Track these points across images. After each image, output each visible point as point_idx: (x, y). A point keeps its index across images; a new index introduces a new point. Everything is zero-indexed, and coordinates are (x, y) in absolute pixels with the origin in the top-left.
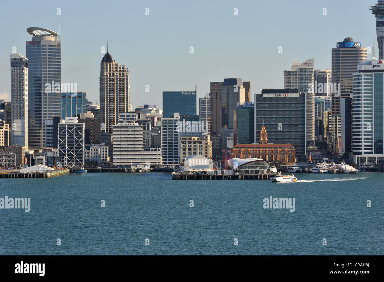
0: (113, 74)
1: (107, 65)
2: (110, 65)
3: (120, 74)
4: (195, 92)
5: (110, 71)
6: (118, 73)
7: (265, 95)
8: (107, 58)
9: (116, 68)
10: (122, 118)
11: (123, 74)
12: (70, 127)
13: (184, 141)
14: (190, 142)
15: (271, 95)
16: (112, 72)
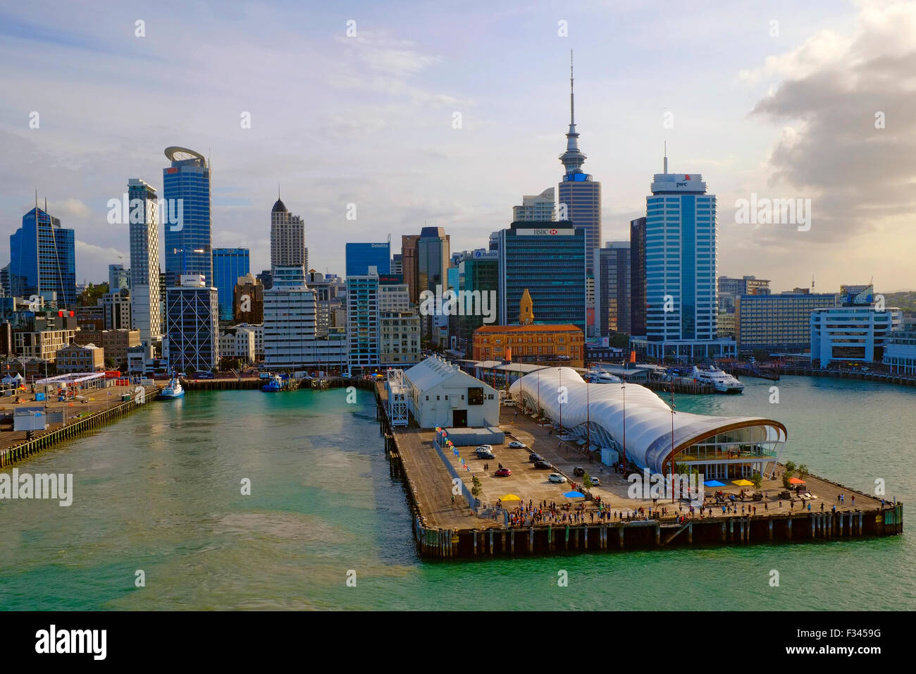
0: (286, 226)
1: (278, 214)
2: (282, 214)
3: (294, 226)
4: (389, 244)
5: (282, 222)
6: (292, 225)
7: (520, 232)
8: (279, 207)
9: (290, 219)
10: (279, 277)
11: (298, 226)
12: (187, 294)
13: (386, 321)
14: (396, 323)
15: (530, 232)
16: (284, 224)
